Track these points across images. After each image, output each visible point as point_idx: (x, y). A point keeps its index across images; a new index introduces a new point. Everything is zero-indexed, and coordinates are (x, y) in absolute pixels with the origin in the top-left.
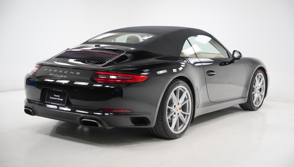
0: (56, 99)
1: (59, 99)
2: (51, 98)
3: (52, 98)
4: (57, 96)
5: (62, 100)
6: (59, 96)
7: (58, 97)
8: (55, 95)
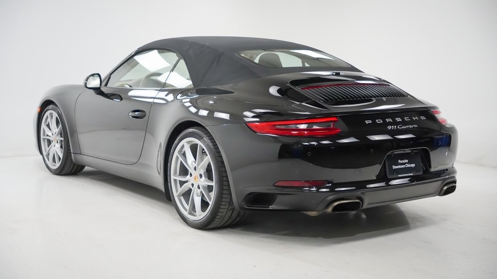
0: (403, 166)
1: (409, 166)
2: (394, 167)
3: (397, 167)
4: (404, 161)
5: (413, 165)
6: (407, 161)
7: (406, 163)
8: (399, 161)
